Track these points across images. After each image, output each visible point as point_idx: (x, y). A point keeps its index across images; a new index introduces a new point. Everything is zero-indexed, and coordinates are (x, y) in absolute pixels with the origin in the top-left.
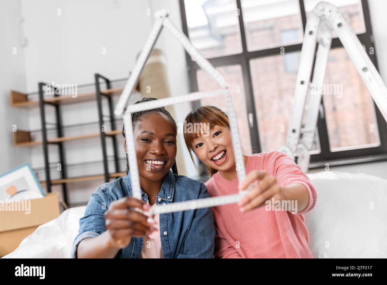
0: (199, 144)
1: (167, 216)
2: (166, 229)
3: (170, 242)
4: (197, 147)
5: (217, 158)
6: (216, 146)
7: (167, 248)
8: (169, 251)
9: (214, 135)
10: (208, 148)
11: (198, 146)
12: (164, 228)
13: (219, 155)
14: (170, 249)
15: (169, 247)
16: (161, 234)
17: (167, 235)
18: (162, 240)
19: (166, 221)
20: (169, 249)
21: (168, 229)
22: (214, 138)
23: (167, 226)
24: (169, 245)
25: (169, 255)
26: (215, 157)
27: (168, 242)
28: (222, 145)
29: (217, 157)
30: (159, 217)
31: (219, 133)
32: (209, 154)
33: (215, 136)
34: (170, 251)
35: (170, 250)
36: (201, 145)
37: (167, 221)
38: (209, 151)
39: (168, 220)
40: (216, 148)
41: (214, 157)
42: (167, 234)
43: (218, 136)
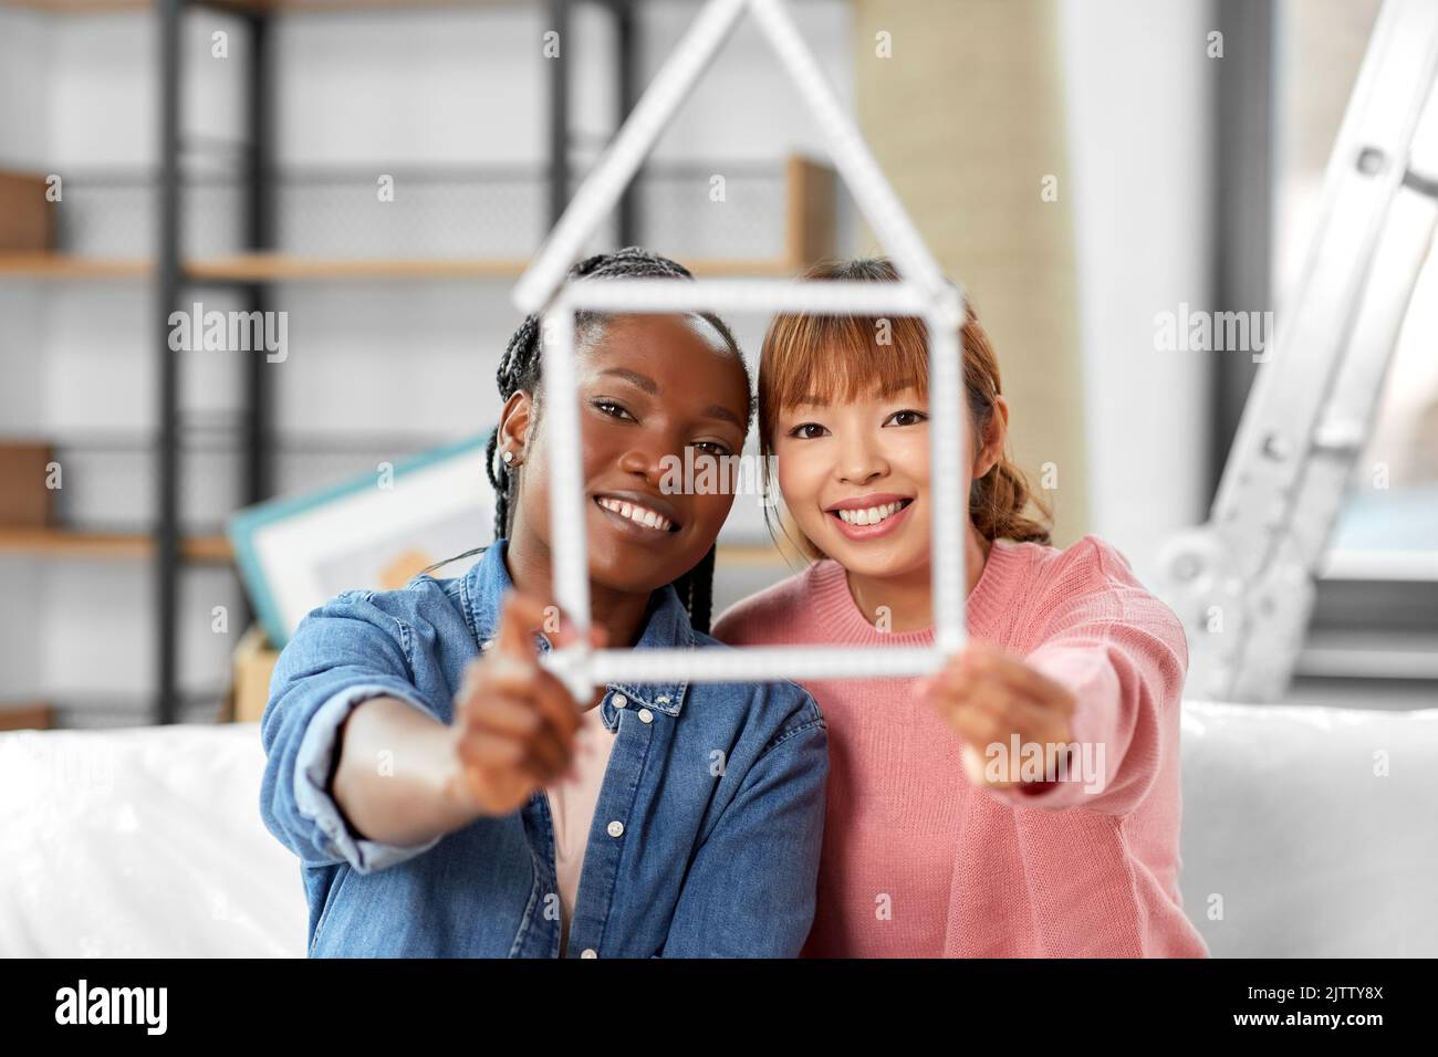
0: (808, 426)
1: (644, 765)
2: (624, 813)
3: (621, 871)
4: (795, 433)
5: (859, 517)
6: (880, 468)
7: (602, 893)
8: (606, 907)
9: (893, 416)
10: (840, 463)
11: (803, 433)
12: (614, 808)
13: (873, 511)
14: (611, 899)
15: (612, 891)
16: (595, 825)
17: (620, 841)
18: (590, 852)
19: (632, 785)
20: (606, 901)
21: (630, 817)
22: (887, 429)
23: (633, 803)
24: (614, 885)
25: (600, 923)
26: (853, 512)
27: (612, 870)
28: (904, 474)
29: (861, 512)
30: (607, 760)
31: (916, 418)
32: (834, 485)
33: (894, 421)
34: (609, 909)
35: (610, 906)
36: (816, 431)
37: (638, 787)
38: (839, 475)
39: (642, 782)
40: (876, 475)
41: (848, 509)
42: (623, 834)
43: (904, 428)
